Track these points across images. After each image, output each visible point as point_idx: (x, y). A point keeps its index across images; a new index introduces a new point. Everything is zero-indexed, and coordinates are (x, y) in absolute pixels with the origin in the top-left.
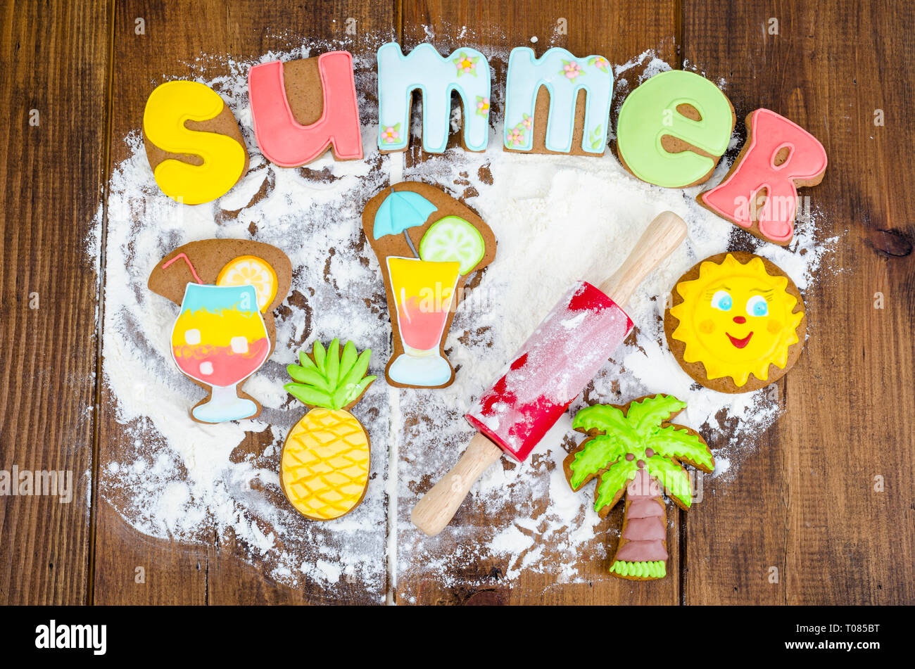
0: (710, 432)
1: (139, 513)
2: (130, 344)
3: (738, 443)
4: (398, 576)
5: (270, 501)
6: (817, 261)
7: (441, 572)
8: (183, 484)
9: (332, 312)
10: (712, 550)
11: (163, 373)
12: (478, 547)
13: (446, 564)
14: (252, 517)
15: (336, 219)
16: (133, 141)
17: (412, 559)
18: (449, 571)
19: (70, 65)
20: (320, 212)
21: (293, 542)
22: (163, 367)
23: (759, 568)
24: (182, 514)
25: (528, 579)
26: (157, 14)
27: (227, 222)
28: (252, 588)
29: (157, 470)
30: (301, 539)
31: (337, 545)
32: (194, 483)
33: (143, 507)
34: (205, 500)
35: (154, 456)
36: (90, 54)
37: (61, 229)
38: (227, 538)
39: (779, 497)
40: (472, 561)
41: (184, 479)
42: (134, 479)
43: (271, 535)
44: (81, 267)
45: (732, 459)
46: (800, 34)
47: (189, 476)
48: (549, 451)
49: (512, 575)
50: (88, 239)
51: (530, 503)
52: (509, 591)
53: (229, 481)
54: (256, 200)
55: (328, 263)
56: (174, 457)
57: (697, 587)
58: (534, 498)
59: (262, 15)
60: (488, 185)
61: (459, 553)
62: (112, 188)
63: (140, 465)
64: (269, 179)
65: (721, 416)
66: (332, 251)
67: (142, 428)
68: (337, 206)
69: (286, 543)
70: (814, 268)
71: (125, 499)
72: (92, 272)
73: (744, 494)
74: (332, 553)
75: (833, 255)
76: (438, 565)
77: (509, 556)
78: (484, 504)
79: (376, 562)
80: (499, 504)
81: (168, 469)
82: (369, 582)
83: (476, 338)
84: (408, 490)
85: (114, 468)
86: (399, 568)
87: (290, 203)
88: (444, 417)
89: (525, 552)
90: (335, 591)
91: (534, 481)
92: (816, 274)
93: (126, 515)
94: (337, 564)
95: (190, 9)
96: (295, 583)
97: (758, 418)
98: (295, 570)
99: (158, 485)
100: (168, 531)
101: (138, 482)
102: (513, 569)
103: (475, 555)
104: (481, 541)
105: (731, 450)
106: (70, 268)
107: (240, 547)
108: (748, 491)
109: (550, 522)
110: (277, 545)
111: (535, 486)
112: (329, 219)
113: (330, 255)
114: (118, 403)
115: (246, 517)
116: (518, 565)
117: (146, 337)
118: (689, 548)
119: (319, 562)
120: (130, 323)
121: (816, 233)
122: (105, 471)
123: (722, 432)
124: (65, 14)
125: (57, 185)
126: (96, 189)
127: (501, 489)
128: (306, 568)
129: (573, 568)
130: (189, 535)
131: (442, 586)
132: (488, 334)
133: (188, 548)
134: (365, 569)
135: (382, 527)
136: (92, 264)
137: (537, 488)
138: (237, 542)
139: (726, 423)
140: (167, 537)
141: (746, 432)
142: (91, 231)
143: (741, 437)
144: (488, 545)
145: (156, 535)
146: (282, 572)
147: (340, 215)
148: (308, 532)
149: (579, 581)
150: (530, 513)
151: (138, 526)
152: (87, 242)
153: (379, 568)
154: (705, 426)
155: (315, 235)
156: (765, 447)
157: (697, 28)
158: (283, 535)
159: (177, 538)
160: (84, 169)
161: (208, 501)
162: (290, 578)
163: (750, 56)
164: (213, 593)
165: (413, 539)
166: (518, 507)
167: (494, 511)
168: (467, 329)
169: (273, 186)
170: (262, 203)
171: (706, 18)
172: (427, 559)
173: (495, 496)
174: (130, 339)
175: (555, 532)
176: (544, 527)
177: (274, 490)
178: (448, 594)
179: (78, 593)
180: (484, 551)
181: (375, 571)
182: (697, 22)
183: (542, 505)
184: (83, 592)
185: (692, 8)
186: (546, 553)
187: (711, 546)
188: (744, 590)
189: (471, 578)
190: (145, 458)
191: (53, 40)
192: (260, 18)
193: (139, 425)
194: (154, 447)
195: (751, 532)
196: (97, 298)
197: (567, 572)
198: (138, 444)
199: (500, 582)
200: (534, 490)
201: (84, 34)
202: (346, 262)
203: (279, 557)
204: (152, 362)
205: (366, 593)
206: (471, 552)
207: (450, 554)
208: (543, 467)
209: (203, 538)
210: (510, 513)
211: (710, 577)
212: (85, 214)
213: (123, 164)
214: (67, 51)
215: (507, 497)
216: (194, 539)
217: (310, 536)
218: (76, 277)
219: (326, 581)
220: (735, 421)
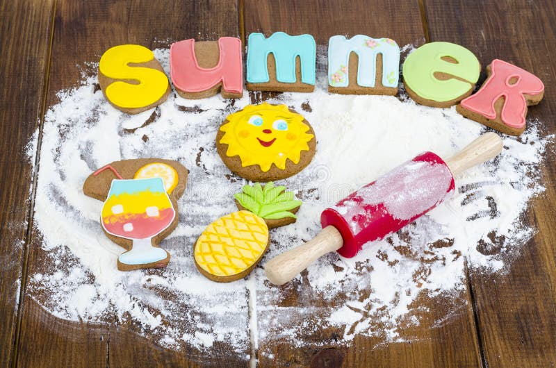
0: (486, 245)
1: (57, 305)
2: (54, 204)
3: (507, 251)
4: (259, 341)
5: (158, 295)
6: (543, 147)
7: (292, 337)
8: (92, 286)
9: (203, 182)
10: (499, 318)
11: (79, 220)
12: (320, 320)
13: (296, 332)
14: (144, 306)
15: (204, 132)
16: (63, 95)
17: (269, 330)
18: (298, 337)
19: (22, 58)
20: (192, 128)
21: (176, 321)
22: (78, 216)
23: (538, 328)
24: (90, 304)
25: (360, 341)
26: (82, 34)
27: (127, 135)
28: (144, 351)
29: (72, 278)
30: (182, 319)
31: (211, 322)
32: (100, 285)
33: (60, 301)
34: (109, 295)
35: (69, 269)
36: (35, 53)
37: (9, 142)
38: (125, 320)
39: (544, 283)
40: (316, 329)
41: (92, 283)
42: (53, 284)
43: (159, 317)
44: (22, 162)
45: (504, 261)
46: (507, 35)
47: (96, 281)
48: (368, 260)
49: (348, 338)
50: (27, 147)
51: (357, 292)
52: (347, 348)
53: (127, 283)
54: (147, 123)
55: (199, 155)
56: (85, 269)
57: (492, 342)
58: (360, 289)
59: (151, 32)
60: (308, 113)
61: (305, 324)
62: (46, 119)
63: (59, 275)
64: (157, 112)
65: (492, 235)
66: (202, 149)
67: (61, 253)
68: (205, 125)
69: (171, 322)
70: (542, 152)
71: (46, 296)
72: (29, 165)
73: (517, 282)
74: (207, 327)
75: (553, 144)
76: (290, 333)
77: (344, 326)
78: (322, 293)
79: (241, 332)
80: (333, 293)
81: (80, 277)
82: (237, 346)
83: (307, 195)
84: (264, 285)
85: (38, 277)
86: (259, 336)
87: (172, 124)
88: (288, 241)
89: (357, 323)
90: (210, 353)
91: (358, 278)
92: (543, 155)
93: (46, 306)
94: (211, 335)
95: (104, 30)
96: (178, 347)
97: (519, 236)
98: (178, 339)
99: (71, 288)
100: (79, 316)
101: (57, 285)
102: (348, 334)
103: (318, 326)
104: (321, 316)
105: (503, 255)
106: (14, 163)
107: (133, 325)
108: (520, 280)
109: (373, 303)
110: (164, 323)
111: (359, 281)
112: (199, 132)
113: (200, 151)
114: (44, 238)
115: (140, 305)
116: (352, 331)
117: (66, 200)
118: (482, 317)
119: (197, 333)
120: (55, 192)
121: (538, 133)
122: (32, 279)
123: (494, 245)
124: (20, 34)
125: (8, 118)
126: (35, 120)
127: (334, 284)
128: (186, 337)
129: (394, 332)
130: (95, 318)
131: (294, 346)
132: (316, 192)
133: (94, 326)
134: (232, 336)
135: (245, 310)
136: (29, 160)
137: (361, 282)
138: (132, 322)
139: (496, 240)
140: (78, 320)
141: (512, 245)
142: (31, 142)
143: (508, 248)
144: (327, 319)
145: (69, 319)
146: (168, 341)
147: (207, 130)
148: (188, 314)
149: (400, 340)
150: (358, 298)
151: (55, 314)
152: (27, 149)
153: (244, 336)
154: (481, 241)
155: (189, 141)
156: (527, 253)
157: (438, 33)
158: (168, 316)
159: (85, 320)
160: (27, 111)
161: (110, 296)
162: (174, 345)
163: (476, 46)
164: (113, 356)
165: (269, 317)
166: (348, 295)
167: (330, 297)
168: (300, 190)
169: (160, 116)
170: (152, 125)
171: (444, 29)
172: (281, 329)
173: (330, 288)
174: (55, 200)
175: (378, 310)
176: (369, 307)
177: (161, 288)
178: (299, 352)
179: (5, 359)
180: (325, 323)
181: (240, 338)
182: (438, 31)
183: (366, 294)
184: (9, 358)
185: (434, 24)
186: (373, 324)
187: (498, 315)
188: (529, 343)
189: (316, 341)
190: (63, 270)
191: (11, 46)
192: (150, 33)
193: (59, 251)
194: (70, 264)
195: (527, 306)
196: (32, 179)
197: (391, 334)
198: (57, 262)
199: (339, 342)
200: (359, 284)
201: (32, 43)
202: (211, 155)
203: (165, 331)
204: (71, 214)
205: (233, 353)
206: (315, 324)
207: (299, 325)
208: (364, 270)
209: (106, 320)
210: (342, 298)
211: (503, 335)
212: (27, 134)
213: (54, 107)
214: (20, 52)
215: (339, 288)
216: (99, 321)
217: (190, 317)
218: (17, 167)
219: (203, 346)
220: (503, 238)
